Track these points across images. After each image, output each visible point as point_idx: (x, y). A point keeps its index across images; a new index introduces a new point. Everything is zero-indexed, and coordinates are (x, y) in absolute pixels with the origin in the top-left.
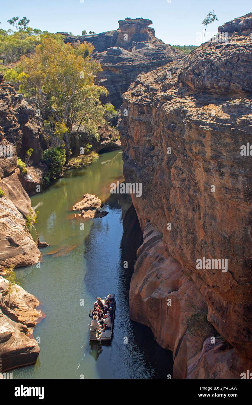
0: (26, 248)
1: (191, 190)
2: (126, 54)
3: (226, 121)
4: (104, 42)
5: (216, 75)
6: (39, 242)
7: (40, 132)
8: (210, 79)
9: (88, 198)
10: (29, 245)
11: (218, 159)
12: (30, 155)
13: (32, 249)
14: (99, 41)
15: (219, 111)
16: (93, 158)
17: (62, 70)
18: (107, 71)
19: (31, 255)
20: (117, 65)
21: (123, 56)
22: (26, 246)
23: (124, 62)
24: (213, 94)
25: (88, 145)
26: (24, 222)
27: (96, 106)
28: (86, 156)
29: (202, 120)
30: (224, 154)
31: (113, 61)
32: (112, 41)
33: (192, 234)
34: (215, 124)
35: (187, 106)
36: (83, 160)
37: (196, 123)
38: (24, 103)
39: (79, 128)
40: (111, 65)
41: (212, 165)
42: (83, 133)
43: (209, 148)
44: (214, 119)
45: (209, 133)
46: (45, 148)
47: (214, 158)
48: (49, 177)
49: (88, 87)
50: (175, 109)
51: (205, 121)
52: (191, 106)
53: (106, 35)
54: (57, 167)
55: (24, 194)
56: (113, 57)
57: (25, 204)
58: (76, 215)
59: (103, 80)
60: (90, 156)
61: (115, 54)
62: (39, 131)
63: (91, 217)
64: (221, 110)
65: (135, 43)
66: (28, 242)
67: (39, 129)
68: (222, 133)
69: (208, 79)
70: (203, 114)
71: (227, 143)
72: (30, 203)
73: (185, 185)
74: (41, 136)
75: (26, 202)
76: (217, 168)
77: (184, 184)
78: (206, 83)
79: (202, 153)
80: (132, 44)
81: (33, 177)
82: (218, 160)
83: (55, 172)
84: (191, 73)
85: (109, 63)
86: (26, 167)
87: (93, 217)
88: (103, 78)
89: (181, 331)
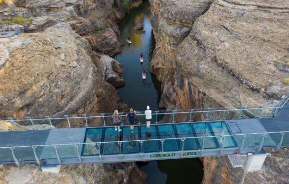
89: (164, 78)
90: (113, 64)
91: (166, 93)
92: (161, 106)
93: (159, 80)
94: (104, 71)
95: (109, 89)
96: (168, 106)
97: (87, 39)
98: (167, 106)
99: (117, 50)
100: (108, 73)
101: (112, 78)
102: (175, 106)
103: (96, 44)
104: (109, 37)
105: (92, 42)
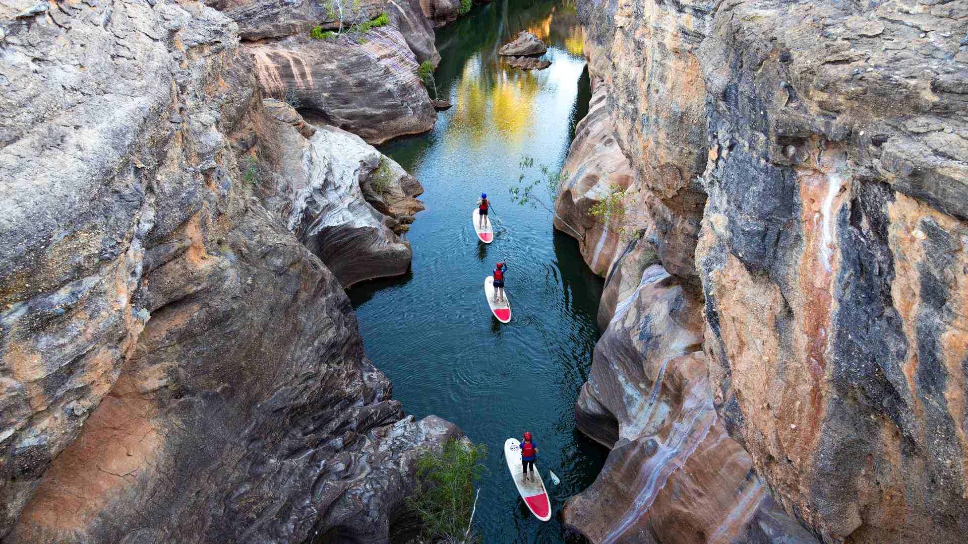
10: (420, 103)
13: (424, 110)
19: (422, 119)
22: (415, 104)
26: (417, 67)
33: (633, 103)
57: (423, 39)
72: (433, 39)
75: (426, 37)
89: (619, 251)
90: (374, 170)
91: (626, 332)
92: (592, 407)
93: (593, 267)
94: (305, 192)
95: (280, 272)
96: (632, 411)
97: (274, 57)
98: (624, 408)
99: (410, 120)
100: (330, 207)
101: (346, 230)
102: (677, 412)
103: (311, 84)
104: (379, 59)
105: (294, 73)
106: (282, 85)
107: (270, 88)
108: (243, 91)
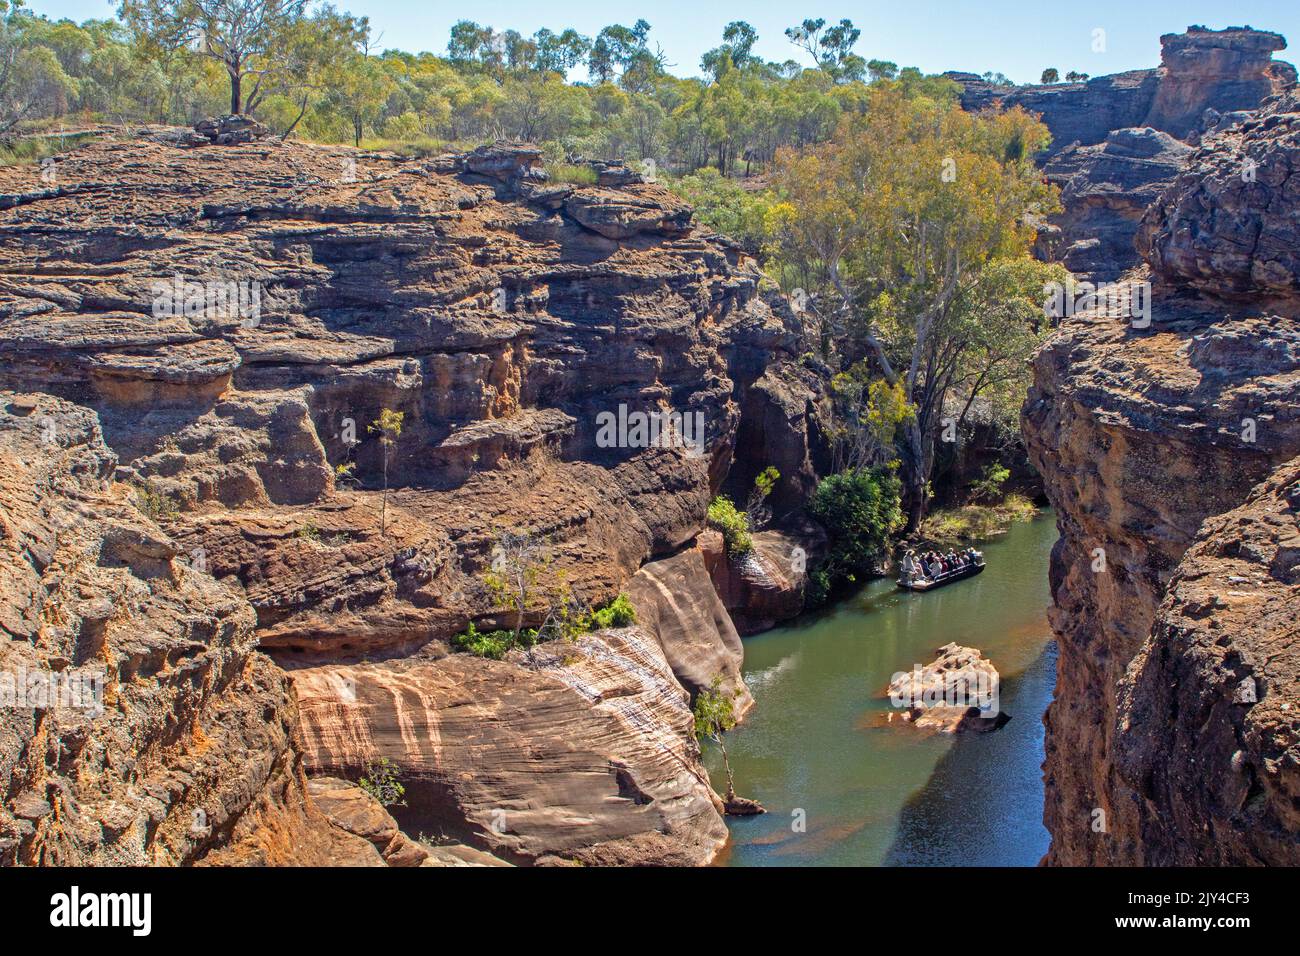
0: (674, 814)
1: (1093, 644)
2: (1175, 155)
3: (1181, 396)
4: (1106, 110)
5: (1205, 229)
6: (730, 798)
7: (814, 412)
8: (1186, 243)
9: (951, 659)
10: (686, 803)
11: (1145, 533)
12: (768, 491)
13: (694, 819)
14: (1089, 105)
15: (1176, 359)
16: (1011, 517)
17: (917, 203)
18: (1103, 211)
19: (689, 839)
20: (1138, 190)
21: (1165, 161)
22: (674, 805)
23: (1165, 181)
24: (1201, 299)
25: (996, 471)
26: (688, 720)
27: (1035, 330)
28: (987, 509)
29: (1106, 388)
30: (1165, 516)
31: (1125, 178)
32: (1133, 108)
34: (1141, 404)
35: (1094, 337)
36: (971, 522)
37: (1087, 397)
38: (757, 308)
39: (971, 408)
40: (1118, 189)
41: (1130, 558)
42: (985, 428)
43: (1117, 493)
44: (1145, 386)
45: (1119, 435)
46: (825, 467)
47: (1134, 528)
48: (830, 572)
49: (1007, 264)
50: (1054, 346)
51: (1117, 391)
52: (1108, 338)
53: (1113, 85)
54: (865, 538)
55: (719, 623)
56: (1128, 163)
57: (714, 657)
58: (891, 714)
59: (1082, 244)
60: (1000, 512)
61: (1137, 152)
62: (810, 408)
63: (944, 727)
64: (1185, 356)
65: (1217, 117)
66: (687, 790)
67: (809, 403)
68: (1158, 441)
69: (1179, 244)
70: (1119, 367)
71: (1177, 478)
72: (736, 658)
73: (1078, 626)
74: (814, 428)
75: (721, 652)
76: (1147, 569)
77: (1077, 622)
78: (1171, 256)
79: (1099, 507)
80: (1206, 119)
81: (771, 566)
82: (1145, 539)
83: (852, 557)
84: (1156, 218)
85: (1113, 182)
86: (750, 530)
87: (951, 728)
88: (1083, 237)
97: (362, 689)
103: (437, 749)
104: (598, 700)
105: (401, 723)
106: (369, 749)
107: (343, 755)
108: (246, 756)
